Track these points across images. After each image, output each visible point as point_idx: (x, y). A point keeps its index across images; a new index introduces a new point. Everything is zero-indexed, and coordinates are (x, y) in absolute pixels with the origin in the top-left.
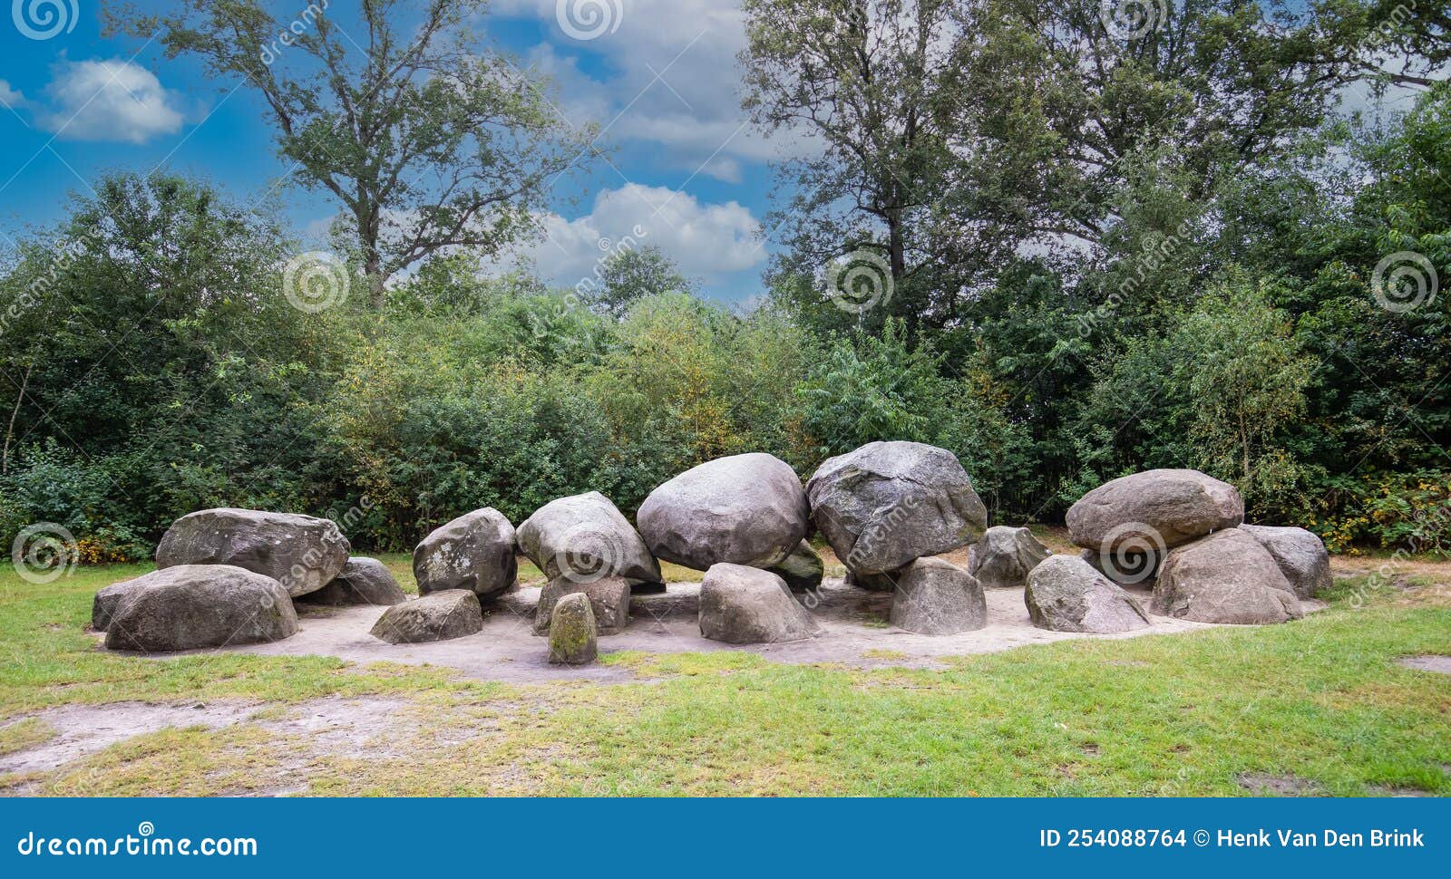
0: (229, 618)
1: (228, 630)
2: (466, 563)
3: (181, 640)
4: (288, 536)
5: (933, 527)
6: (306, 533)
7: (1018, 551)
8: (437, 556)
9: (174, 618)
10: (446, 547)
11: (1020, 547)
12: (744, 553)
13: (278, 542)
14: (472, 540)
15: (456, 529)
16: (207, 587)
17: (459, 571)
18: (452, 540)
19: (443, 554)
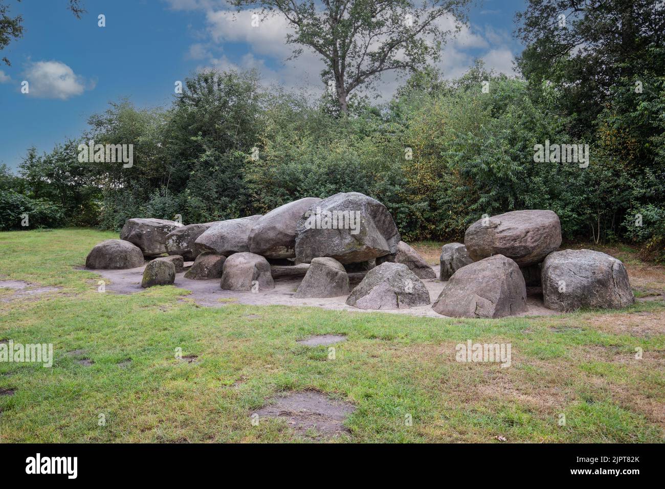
0: (110, 259)
1: (109, 263)
2: (185, 245)
3: (97, 265)
4: (149, 230)
5: (332, 241)
6: (156, 229)
7: (452, 259)
8: (171, 241)
9: (96, 258)
10: (174, 238)
11: (454, 257)
12: (257, 248)
13: (144, 232)
14: (188, 235)
15: (181, 230)
16: (107, 247)
17: (182, 248)
18: (177, 235)
19: (173, 240)
